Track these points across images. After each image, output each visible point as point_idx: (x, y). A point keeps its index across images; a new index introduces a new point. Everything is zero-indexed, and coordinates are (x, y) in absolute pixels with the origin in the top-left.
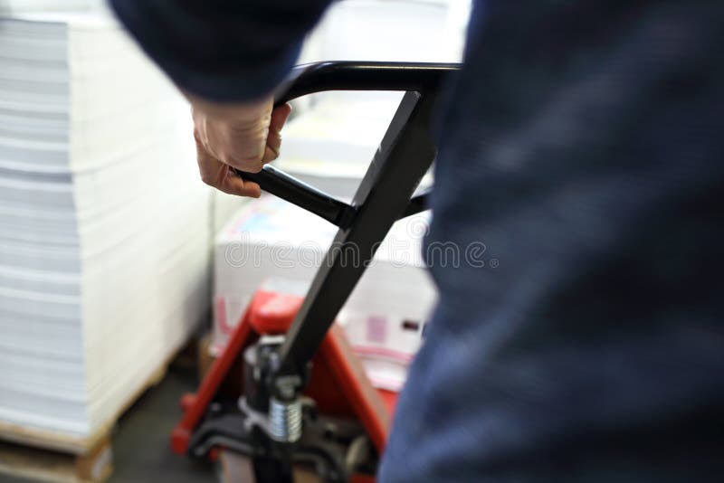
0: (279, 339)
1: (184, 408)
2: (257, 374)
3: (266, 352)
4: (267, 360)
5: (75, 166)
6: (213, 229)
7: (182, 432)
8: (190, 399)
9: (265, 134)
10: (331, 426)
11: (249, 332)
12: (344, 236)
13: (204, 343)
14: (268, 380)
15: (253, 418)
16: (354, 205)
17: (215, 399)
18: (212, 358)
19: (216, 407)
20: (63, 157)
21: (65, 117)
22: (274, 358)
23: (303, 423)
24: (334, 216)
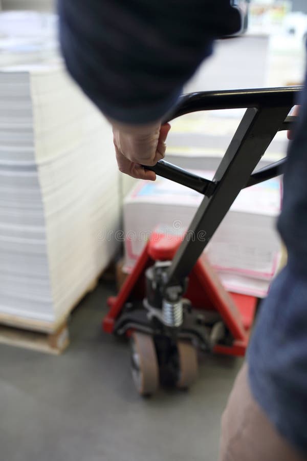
0: (168, 263)
1: (109, 305)
2: (154, 285)
3: (159, 272)
4: (160, 276)
5: (39, 160)
6: (122, 195)
7: (109, 320)
8: (113, 300)
9: (155, 144)
10: (201, 316)
11: (148, 259)
12: (208, 200)
13: (119, 264)
14: (161, 289)
15: (153, 312)
16: (214, 181)
17: (128, 300)
18: (125, 275)
19: (129, 305)
20: (32, 156)
21: (31, 130)
22: (164, 275)
23: (184, 315)
24: (202, 189)
